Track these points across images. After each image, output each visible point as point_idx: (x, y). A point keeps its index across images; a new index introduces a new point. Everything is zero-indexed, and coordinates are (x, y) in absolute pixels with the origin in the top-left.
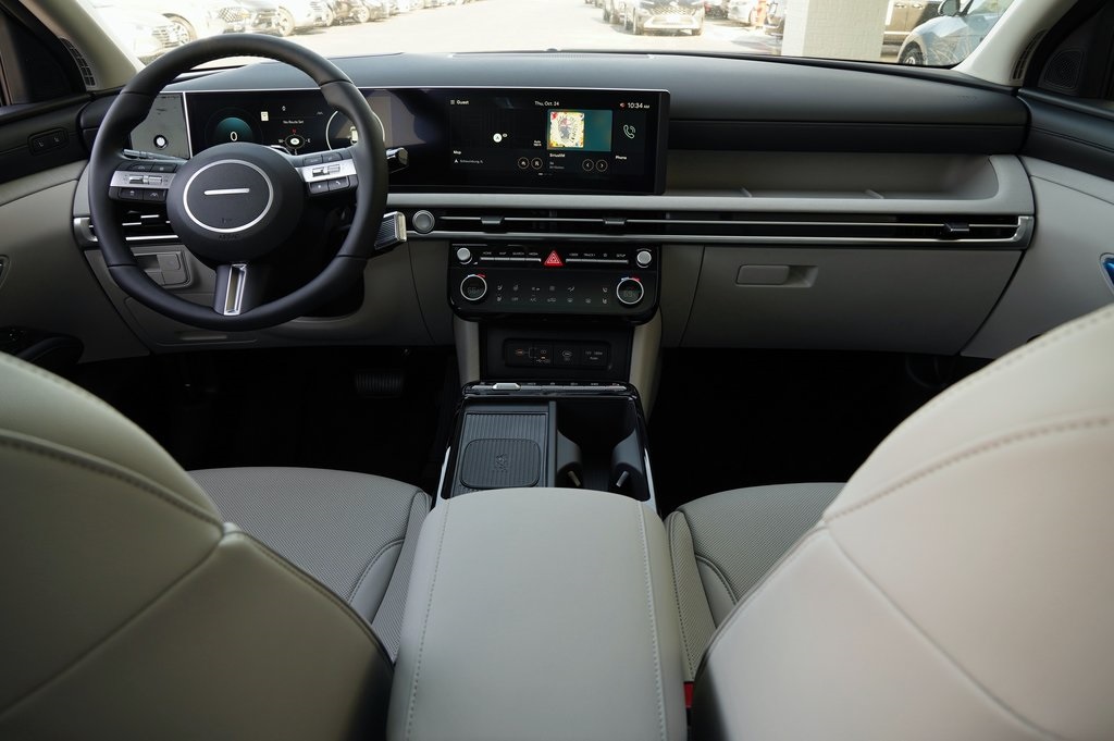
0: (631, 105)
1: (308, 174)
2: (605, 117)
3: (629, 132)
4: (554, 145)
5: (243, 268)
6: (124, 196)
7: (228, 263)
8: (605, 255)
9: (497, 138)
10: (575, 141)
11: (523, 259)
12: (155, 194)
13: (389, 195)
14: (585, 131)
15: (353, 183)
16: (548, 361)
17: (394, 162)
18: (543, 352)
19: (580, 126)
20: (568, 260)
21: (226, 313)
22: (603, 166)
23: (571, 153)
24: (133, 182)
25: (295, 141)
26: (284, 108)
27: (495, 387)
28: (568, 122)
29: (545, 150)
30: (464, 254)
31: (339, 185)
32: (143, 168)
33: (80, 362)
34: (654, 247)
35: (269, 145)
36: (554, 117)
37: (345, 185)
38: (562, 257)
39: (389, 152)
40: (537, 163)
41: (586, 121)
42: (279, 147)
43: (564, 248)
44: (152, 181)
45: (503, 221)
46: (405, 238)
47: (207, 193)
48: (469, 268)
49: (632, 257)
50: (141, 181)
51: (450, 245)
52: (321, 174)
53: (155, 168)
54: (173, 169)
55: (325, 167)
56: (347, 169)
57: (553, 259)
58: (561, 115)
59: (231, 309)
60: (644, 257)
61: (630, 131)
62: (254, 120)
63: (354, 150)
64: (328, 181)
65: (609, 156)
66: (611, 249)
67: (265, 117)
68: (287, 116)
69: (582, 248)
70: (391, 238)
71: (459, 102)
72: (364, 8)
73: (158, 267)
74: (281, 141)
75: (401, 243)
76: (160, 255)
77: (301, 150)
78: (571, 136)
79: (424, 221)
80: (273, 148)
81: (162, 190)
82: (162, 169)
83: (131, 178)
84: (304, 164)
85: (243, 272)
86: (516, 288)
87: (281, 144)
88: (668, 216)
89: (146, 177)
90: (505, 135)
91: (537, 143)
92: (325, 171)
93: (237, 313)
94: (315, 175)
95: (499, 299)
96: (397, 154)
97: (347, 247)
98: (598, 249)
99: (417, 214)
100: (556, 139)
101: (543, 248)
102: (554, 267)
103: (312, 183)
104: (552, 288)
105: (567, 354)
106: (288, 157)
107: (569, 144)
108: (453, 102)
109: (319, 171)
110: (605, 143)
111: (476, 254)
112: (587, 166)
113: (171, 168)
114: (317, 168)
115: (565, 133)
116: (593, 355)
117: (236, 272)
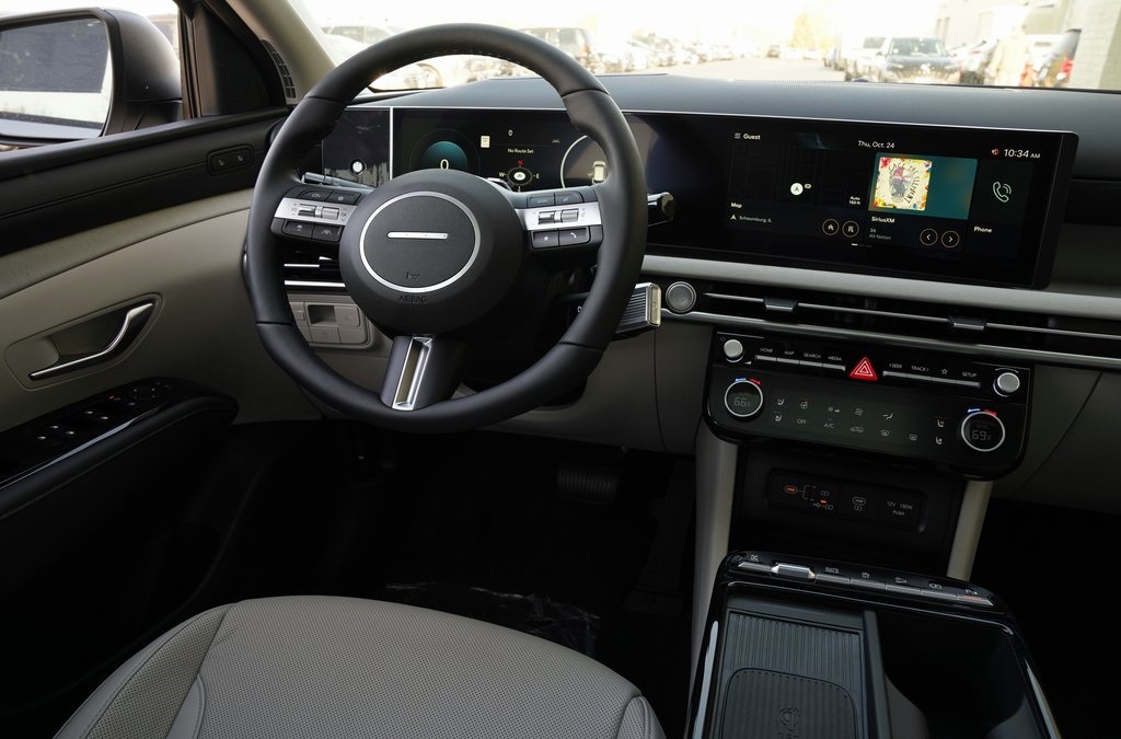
0: (1009, 153)
1: (532, 221)
2: (965, 170)
3: (1001, 192)
4: (880, 205)
5: (428, 343)
6: (289, 230)
7: (408, 334)
8: (944, 371)
9: (797, 189)
10: (913, 201)
11: (820, 365)
12: (327, 232)
13: (646, 257)
14: (930, 188)
15: (595, 238)
16: (830, 507)
17: (654, 211)
18: (825, 493)
19: (924, 180)
20: (885, 373)
21: (395, 406)
22: (952, 240)
23: (904, 217)
24: (302, 213)
25: (520, 176)
26: (511, 133)
27: (775, 569)
28: (905, 173)
29: (865, 212)
30: (733, 348)
31: (574, 239)
32: (317, 195)
33: (234, 423)
34: (1026, 368)
35: (486, 177)
36: (885, 164)
37: (584, 239)
38: (877, 368)
39: (651, 197)
40: (851, 229)
41: (933, 173)
42: (498, 180)
43: (881, 356)
44: (325, 214)
45: (797, 308)
46: (658, 322)
47: (392, 235)
48: (738, 368)
49: (989, 377)
50: (312, 213)
51: (714, 334)
52: (551, 220)
53: (332, 197)
54: (355, 200)
55: (557, 212)
56: (590, 216)
57: (864, 370)
58: (896, 162)
59: (403, 399)
60: (1008, 382)
61: (1003, 191)
62: (471, 145)
63: (602, 190)
64: (558, 231)
65: (963, 227)
66: (957, 364)
67: (485, 142)
68: (514, 142)
69: (909, 357)
70: (639, 320)
71: (746, 136)
72: (601, 64)
73: (335, 321)
74: (502, 174)
75: (651, 328)
76: (337, 306)
77: (525, 186)
78: (908, 193)
79: (683, 298)
80: (490, 181)
81: (337, 227)
82: (341, 198)
83: (301, 209)
84: (528, 205)
85: (427, 349)
86: (804, 406)
87: (501, 178)
88: (1051, 322)
89: (319, 208)
90: (808, 186)
91: (854, 201)
92: (557, 217)
93: (410, 407)
94: (542, 221)
95: (778, 419)
96: (659, 200)
97: (575, 332)
98: (935, 361)
99: (673, 286)
100: (884, 195)
101: (851, 352)
102: (862, 381)
103: (537, 233)
104: (859, 412)
105: (859, 502)
106: (508, 193)
107: (903, 204)
108: (737, 136)
109: (548, 215)
110: (961, 207)
111: (750, 349)
112: (927, 238)
113: (352, 199)
114: (546, 212)
115: (899, 188)
116: (898, 508)
117: (418, 347)
